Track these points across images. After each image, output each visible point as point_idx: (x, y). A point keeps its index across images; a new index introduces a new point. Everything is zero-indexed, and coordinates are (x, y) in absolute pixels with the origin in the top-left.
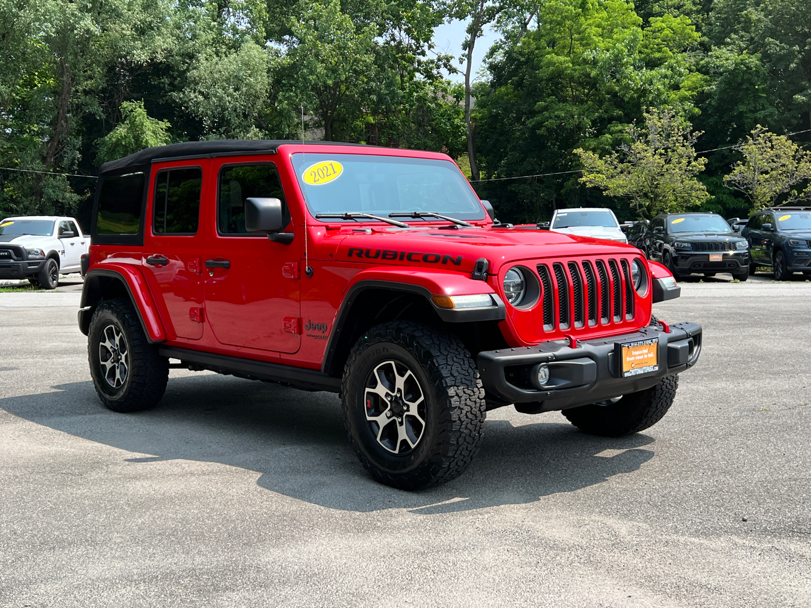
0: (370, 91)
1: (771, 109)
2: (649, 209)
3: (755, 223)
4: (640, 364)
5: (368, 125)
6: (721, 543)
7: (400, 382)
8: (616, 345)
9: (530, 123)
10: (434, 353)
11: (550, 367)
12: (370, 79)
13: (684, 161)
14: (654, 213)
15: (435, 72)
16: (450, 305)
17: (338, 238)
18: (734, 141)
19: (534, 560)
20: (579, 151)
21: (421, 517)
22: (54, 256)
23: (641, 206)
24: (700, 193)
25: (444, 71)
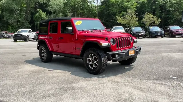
0: (81, 6)
1: (148, 9)
2: (129, 26)
3: (146, 29)
4: (132, 54)
5: (80, 12)
6: (145, 81)
7: (94, 57)
8: (128, 51)
9: (108, 12)
10: (100, 53)
11: (118, 55)
12: (81, 4)
13: (134, 18)
14: (129, 27)
15: (91, 3)
16: (102, 45)
17: (82, 34)
18: (142, 15)
19: (116, 85)
20: (117, 17)
21: (97, 79)
22: (28, 36)
23: (127, 26)
24: (137, 24)
25: (93, 3)
